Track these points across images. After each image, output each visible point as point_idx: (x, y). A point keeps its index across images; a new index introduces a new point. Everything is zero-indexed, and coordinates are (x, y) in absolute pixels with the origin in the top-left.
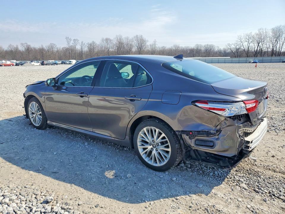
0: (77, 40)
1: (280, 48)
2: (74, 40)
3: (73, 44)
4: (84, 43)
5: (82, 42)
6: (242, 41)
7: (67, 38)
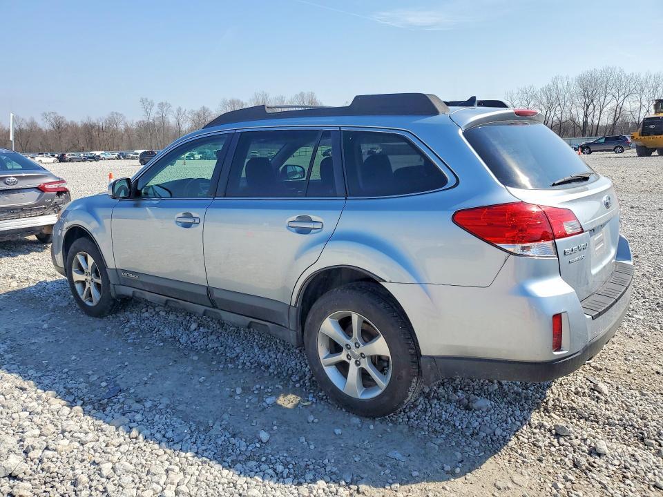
0: (167, 104)
1: (594, 119)
2: (160, 104)
3: (158, 113)
4: (183, 110)
5: (179, 110)
6: (515, 104)
7: (143, 101)
